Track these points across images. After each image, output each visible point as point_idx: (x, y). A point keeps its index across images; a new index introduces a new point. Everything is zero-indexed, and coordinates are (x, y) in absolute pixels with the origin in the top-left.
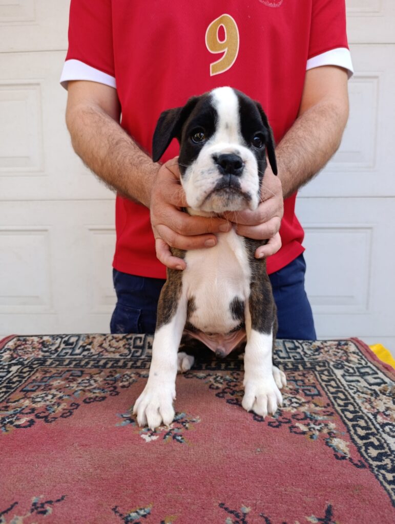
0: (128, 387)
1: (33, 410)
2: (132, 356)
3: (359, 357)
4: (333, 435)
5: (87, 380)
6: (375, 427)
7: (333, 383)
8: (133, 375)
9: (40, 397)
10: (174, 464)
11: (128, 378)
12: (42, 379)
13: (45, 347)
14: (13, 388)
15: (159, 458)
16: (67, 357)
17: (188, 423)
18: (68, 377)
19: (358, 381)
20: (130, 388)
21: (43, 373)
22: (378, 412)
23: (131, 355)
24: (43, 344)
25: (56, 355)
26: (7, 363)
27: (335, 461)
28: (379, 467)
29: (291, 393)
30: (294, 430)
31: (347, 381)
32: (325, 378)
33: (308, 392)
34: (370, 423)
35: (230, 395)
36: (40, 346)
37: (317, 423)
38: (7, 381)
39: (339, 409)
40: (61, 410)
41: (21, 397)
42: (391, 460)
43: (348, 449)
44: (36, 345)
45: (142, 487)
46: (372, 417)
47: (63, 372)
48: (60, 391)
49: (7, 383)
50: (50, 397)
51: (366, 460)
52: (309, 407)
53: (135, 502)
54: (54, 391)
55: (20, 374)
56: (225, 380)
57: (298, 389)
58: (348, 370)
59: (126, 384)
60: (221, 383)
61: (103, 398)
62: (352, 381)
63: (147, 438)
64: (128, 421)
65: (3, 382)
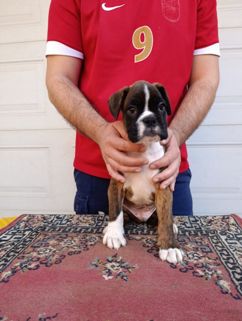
1: (39, 259)
2: (96, 225)
3: (236, 228)
4: (220, 278)
5: (70, 240)
7: (220, 244)
8: (97, 238)
9: (42, 251)
10: (122, 294)
11: (94, 239)
12: (43, 240)
13: (45, 220)
14: (27, 245)
15: (113, 290)
16: (58, 225)
17: (131, 268)
18: (58, 238)
19: (236, 243)
20: (95, 246)
21: (44, 236)
24: (44, 218)
25: (51, 224)
26: (23, 229)
27: (222, 295)
29: (194, 250)
30: (196, 274)
31: (228, 243)
32: (215, 241)
33: (204, 250)
35: (156, 251)
36: (42, 219)
37: (210, 270)
38: (23, 241)
39: (223, 261)
40: (55, 259)
41: (31, 251)
43: (229, 287)
44: (40, 218)
45: (103, 308)
47: (55, 235)
48: (54, 247)
49: (23, 242)
50: (48, 251)
51: (241, 294)
52: (205, 260)
53: (99, 318)
54: (50, 247)
55: (30, 236)
56: (153, 241)
57: (198, 248)
58: (229, 236)
59: (93, 243)
60: (150, 243)
61: (80, 252)
62: (232, 243)
63: (106, 278)
64: (94, 267)
65: (21, 242)
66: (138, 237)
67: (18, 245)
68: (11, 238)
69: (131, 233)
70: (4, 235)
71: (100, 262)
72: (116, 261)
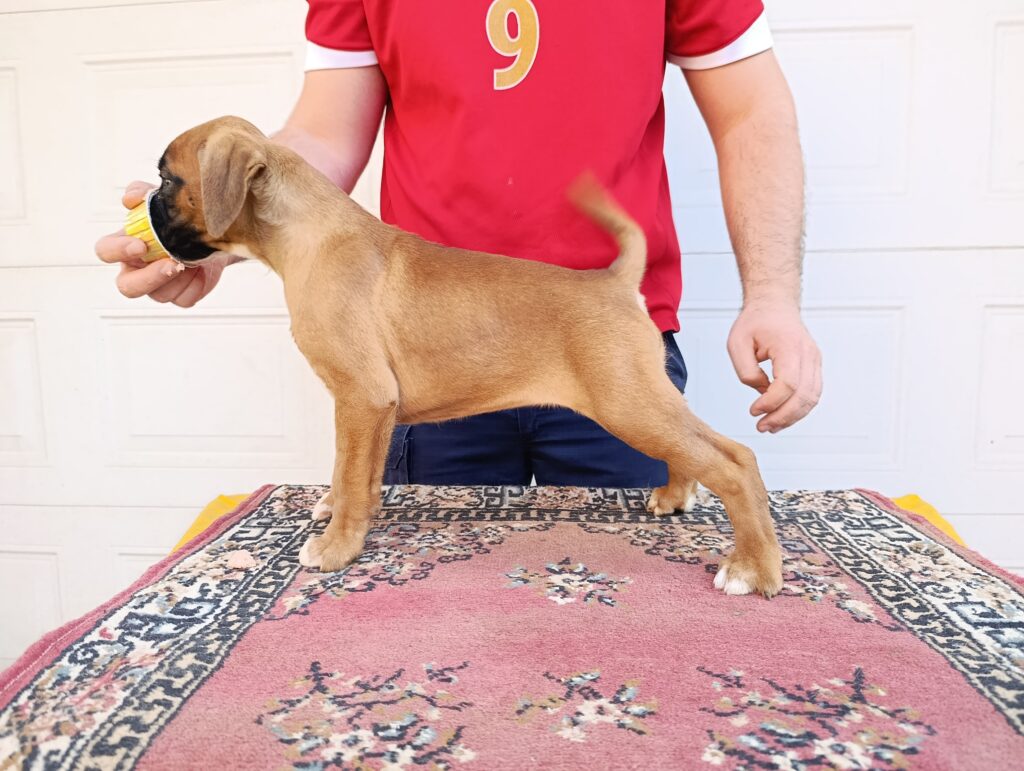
2: (487, 506)
3: (866, 506)
4: (844, 596)
6: (909, 587)
7: (829, 537)
8: (500, 529)
11: (494, 532)
17: (616, 584)
19: (871, 536)
20: (503, 544)
22: (912, 572)
23: (484, 504)
28: (924, 631)
31: (852, 536)
32: (817, 532)
33: (792, 548)
34: (901, 583)
37: (817, 583)
39: (847, 568)
42: (941, 622)
43: (872, 611)
46: (902, 577)
51: (902, 623)
52: (800, 566)
56: (653, 535)
58: (852, 522)
59: (495, 539)
60: (649, 539)
61: (469, 557)
62: (860, 535)
63: (559, 600)
64: (520, 582)
65: (294, 540)
66: (610, 528)
68: (264, 533)
69: (588, 519)
71: (530, 572)
72: (571, 572)
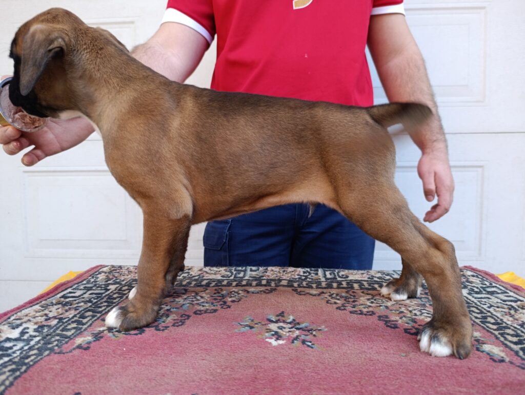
0: (238, 302)
2: (235, 277)
4: (481, 342)
5: (193, 296)
8: (240, 292)
11: (236, 294)
14: (115, 303)
17: (315, 331)
19: (489, 298)
20: (240, 302)
23: (233, 276)
26: (104, 283)
31: (476, 298)
34: (519, 332)
35: (351, 308)
38: (107, 297)
43: (504, 353)
46: (518, 327)
55: (119, 292)
56: (341, 297)
58: (473, 290)
59: (236, 299)
60: (338, 299)
61: (216, 311)
62: (481, 298)
63: (274, 342)
64: (247, 328)
65: (103, 298)
66: (314, 292)
67: (99, 303)
68: (85, 293)
70: (69, 290)
71: (255, 321)
72: (284, 322)
